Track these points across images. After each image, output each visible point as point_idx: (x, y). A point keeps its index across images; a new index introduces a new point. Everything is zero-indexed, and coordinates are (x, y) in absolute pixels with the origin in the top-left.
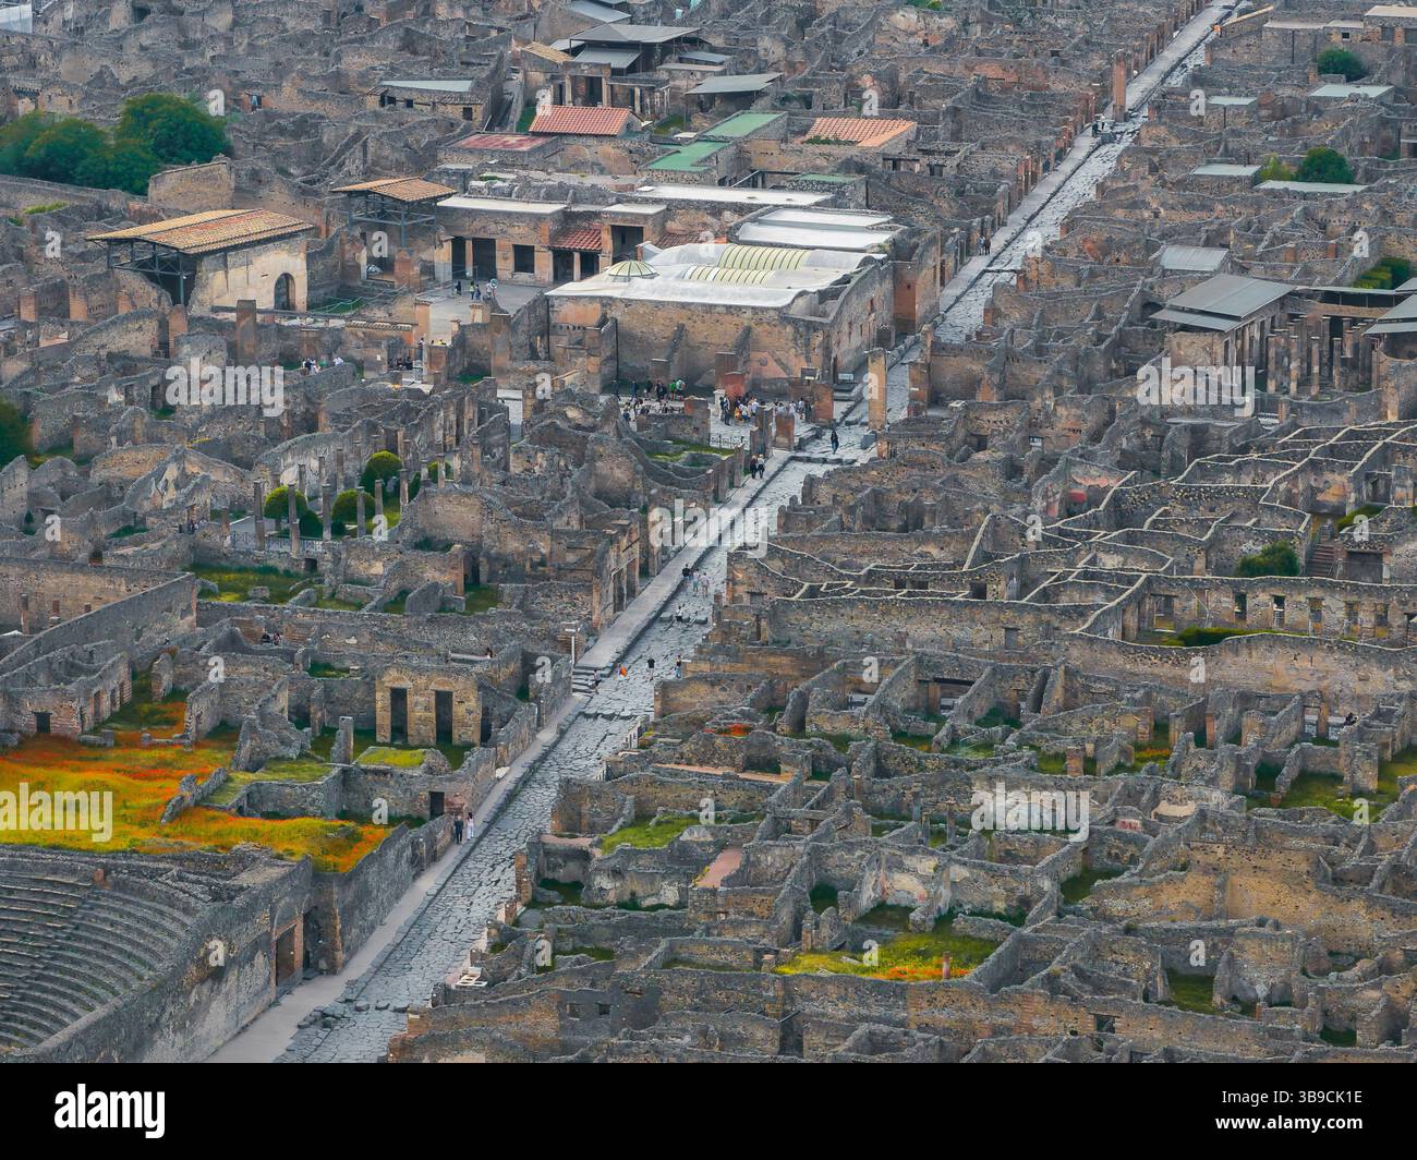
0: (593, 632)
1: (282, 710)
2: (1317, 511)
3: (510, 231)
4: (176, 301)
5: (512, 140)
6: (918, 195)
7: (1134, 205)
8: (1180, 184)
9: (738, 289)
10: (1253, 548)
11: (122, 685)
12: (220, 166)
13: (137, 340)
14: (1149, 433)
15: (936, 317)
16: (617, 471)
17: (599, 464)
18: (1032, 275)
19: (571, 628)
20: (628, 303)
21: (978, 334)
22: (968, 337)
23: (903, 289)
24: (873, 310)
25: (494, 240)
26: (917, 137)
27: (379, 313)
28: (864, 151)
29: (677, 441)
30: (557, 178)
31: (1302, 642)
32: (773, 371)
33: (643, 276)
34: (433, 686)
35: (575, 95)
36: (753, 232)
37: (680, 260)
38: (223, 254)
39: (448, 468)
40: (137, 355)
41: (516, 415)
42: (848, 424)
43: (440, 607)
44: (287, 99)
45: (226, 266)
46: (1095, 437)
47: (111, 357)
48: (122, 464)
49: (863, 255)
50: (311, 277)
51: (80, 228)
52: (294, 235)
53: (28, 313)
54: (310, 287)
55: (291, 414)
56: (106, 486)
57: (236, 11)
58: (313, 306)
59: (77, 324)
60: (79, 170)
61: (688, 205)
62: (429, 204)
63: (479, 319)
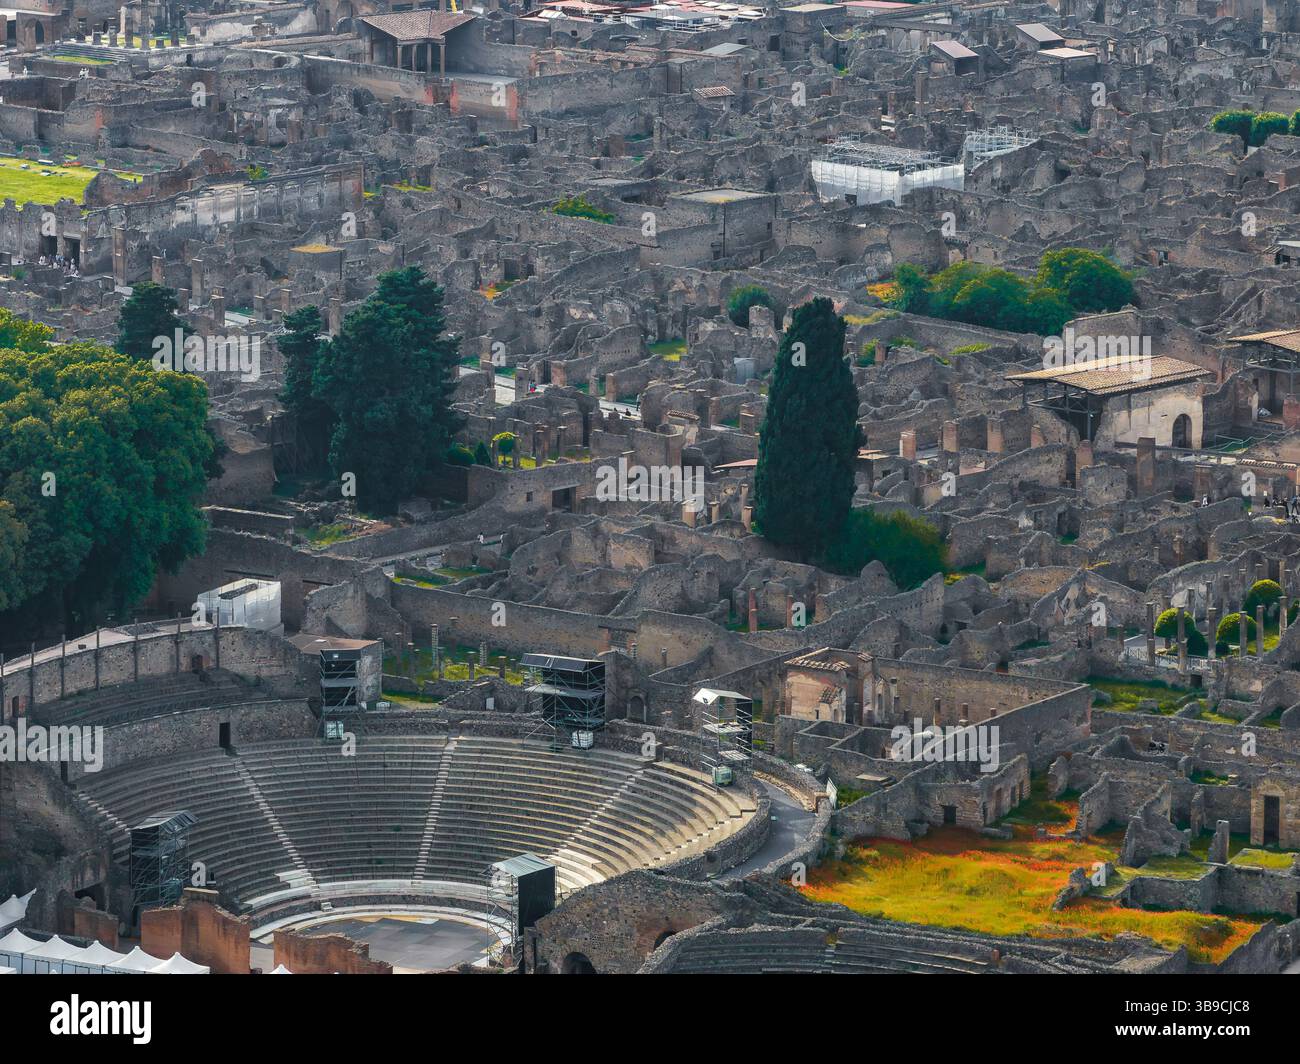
1: (1165, 813)
4: (1083, 436)
11: (1021, 784)
12: (1127, 312)
13: (1048, 471)
27: (1267, 453)
38: (1127, 395)
40: (1047, 485)
44: (1191, 256)
45: (1129, 406)
47: (1023, 486)
48: (1029, 583)
50: (1206, 417)
51: (1000, 368)
52: (1192, 380)
53: (949, 444)
54: (1205, 427)
55: (1183, 543)
56: (1014, 602)
57: (1148, 174)
58: (1207, 444)
59: (995, 455)
60: (1000, 315)
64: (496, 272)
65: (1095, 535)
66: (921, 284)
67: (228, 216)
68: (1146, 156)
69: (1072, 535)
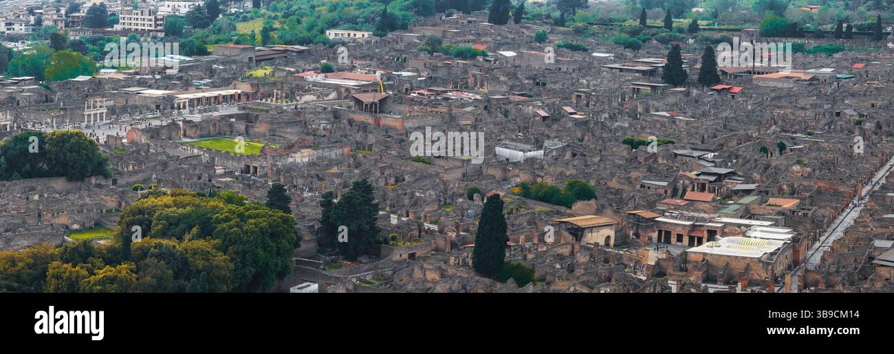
3: (676, 229)
4: (577, 240)
5: (679, 201)
6: (801, 222)
7: (865, 227)
8: (879, 220)
9: (745, 252)
12: (593, 202)
13: (565, 251)
15: (805, 261)
18: (835, 248)
20: (712, 255)
21: (819, 267)
22: (816, 268)
23: (796, 252)
24: (787, 259)
25: (670, 232)
26: (800, 204)
27: (634, 252)
28: (784, 208)
30: (692, 214)
32: (756, 277)
33: (716, 246)
35: (698, 188)
36: (750, 233)
37: (728, 242)
38: (591, 228)
40: (565, 255)
41: (674, 290)
44: (614, 184)
45: (592, 232)
47: (558, 255)
48: (559, 285)
49: (784, 242)
50: (616, 237)
51: (552, 217)
52: (612, 225)
53: (536, 241)
54: (615, 240)
55: (605, 276)
56: (554, 291)
57: (601, 156)
58: (615, 246)
59: (549, 245)
60: (553, 200)
61: (731, 224)
62: (652, 219)
63: (664, 257)
64: (392, 180)
65: (579, 272)
66: (529, 188)
67: (306, 160)
68: (601, 151)
69: (572, 271)
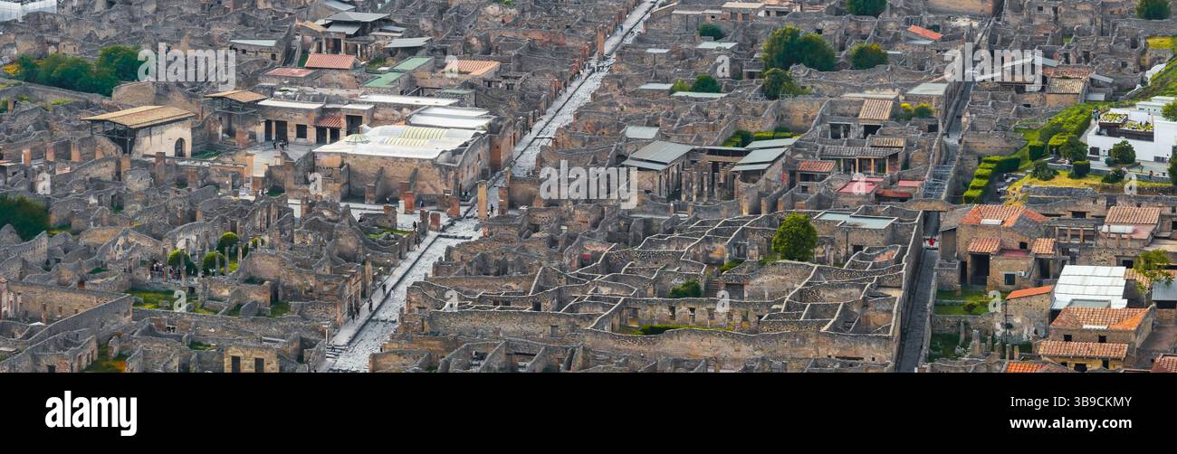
0: (337, 327)
1: (175, 367)
2: (710, 263)
3: (295, 117)
4: (125, 152)
5: (296, 71)
6: (501, 100)
7: (611, 105)
8: (634, 94)
9: (410, 149)
10: (678, 283)
11: (93, 352)
12: (148, 82)
13: (106, 172)
14: (622, 223)
15: (511, 162)
16: (349, 243)
17: (340, 239)
18: (560, 141)
19: (326, 325)
20: (355, 156)
21: (533, 171)
22: (528, 173)
23: (494, 148)
24: (479, 159)
25: (286, 122)
26: (500, 70)
27: (228, 159)
28: (474, 77)
29: (380, 227)
30: (318, 91)
31: (704, 331)
32: (429, 191)
33: (363, 142)
34: (254, 356)
35: (327, 47)
36: (417, 119)
37: (381, 134)
38: (149, 128)
39: (263, 242)
40: (104, 179)
41: (298, 213)
42: (468, 218)
43: (258, 312)
44: (183, 49)
45: (150, 134)
46: (595, 225)
47: (91, 179)
48: (96, 236)
49: (474, 132)
50: (194, 139)
51: (78, 113)
52: (185, 119)
53: (51, 158)
54: (193, 145)
55: (183, 211)
56: (88, 247)
58: (194, 154)
59: (75, 163)
60: (78, 83)
61: (385, 105)
62: (254, 104)
63: (279, 163)
65: (132, 208)
66: (34, 65)
69: (120, 208)
